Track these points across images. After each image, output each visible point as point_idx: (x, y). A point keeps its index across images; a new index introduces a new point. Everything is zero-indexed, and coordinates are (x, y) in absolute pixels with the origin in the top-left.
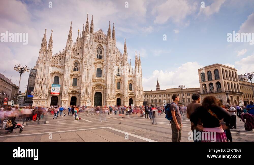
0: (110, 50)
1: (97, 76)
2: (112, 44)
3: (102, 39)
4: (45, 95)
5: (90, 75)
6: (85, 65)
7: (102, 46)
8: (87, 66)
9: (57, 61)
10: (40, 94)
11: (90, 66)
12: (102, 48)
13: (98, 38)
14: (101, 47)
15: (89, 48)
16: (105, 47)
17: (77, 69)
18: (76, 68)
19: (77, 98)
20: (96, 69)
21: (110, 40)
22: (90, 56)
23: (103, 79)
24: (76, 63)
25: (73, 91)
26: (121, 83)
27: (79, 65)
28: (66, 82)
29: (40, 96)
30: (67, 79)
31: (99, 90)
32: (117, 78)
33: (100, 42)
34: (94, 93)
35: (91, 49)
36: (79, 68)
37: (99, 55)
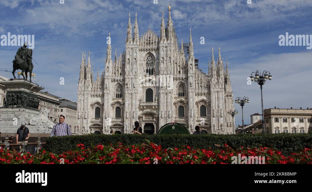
0: (163, 57)
1: (146, 101)
2: (166, 48)
3: (152, 43)
4: (86, 130)
5: (134, 102)
6: (127, 89)
7: (152, 54)
8: (130, 89)
11: (134, 89)
12: (153, 57)
15: (132, 64)
18: (119, 94)
21: (162, 42)
22: (134, 74)
24: (119, 87)
25: (116, 125)
27: (123, 89)
28: (106, 113)
29: (81, 132)
30: (107, 110)
31: (149, 121)
32: (178, 99)
33: (149, 49)
35: (135, 64)
37: (150, 69)
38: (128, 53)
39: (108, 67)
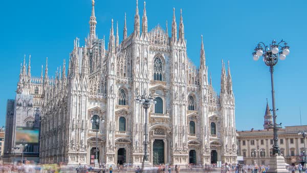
0: (176, 63)
1: (155, 112)
2: (180, 51)
7: (162, 57)
9: (95, 90)
12: (161, 60)
13: (154, 43)
16: (168, 58)
17: (125, 101)
18: (122, 100)
19: (127, 151)
21: (175, 44)
22: (145, 77)
23: (165, 117)
24: (123, 91)
27: (127, 94)
30: (112, 120)
31: (159, 137)
33: (159, 50)
34: (152, 142)
35: (146, 64)
36: (126, 99)
38: (138, 50)
39: (112, 63)
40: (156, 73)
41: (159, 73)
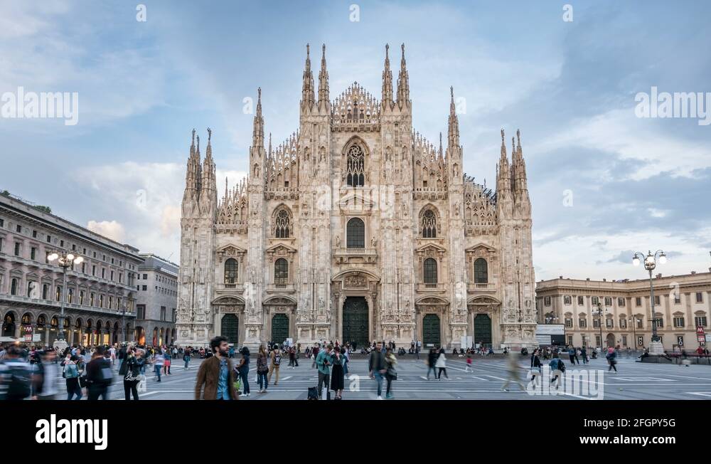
0: (388, 148)
1: (349, 246)
2: (396, 125)
3: (362, 116)
4: (203, 312)
5: (322, 246)
6: (304, 217)
7: (363, 142)
8: (312, 216)
9: (229, 216)
10: (191, 311)
11: (321, 217)
12: (363, 149)
13: (346, 117)
14: (361, 146)
15: (315, 160)
16: (375, 143)
17: (287, 230)
18: (282, 229)
19: (290, 319)
20: (346, 223)
23: (367, 252)
24: (283, 214)
25: (278, 299)
26: (438, 262)
27: (292, 218)
29: (191, 315)
30: (255, 265)
32: (423, 243)
33: (355, 129)
34: (341, 301)
35: (323, 160)
36: (290, 227)
37: (356, 174)
38: (306, 133)
40: (353, 174)
41: (359, 174)
